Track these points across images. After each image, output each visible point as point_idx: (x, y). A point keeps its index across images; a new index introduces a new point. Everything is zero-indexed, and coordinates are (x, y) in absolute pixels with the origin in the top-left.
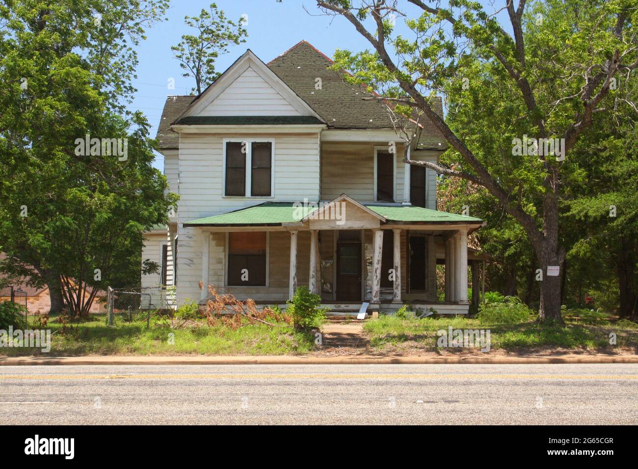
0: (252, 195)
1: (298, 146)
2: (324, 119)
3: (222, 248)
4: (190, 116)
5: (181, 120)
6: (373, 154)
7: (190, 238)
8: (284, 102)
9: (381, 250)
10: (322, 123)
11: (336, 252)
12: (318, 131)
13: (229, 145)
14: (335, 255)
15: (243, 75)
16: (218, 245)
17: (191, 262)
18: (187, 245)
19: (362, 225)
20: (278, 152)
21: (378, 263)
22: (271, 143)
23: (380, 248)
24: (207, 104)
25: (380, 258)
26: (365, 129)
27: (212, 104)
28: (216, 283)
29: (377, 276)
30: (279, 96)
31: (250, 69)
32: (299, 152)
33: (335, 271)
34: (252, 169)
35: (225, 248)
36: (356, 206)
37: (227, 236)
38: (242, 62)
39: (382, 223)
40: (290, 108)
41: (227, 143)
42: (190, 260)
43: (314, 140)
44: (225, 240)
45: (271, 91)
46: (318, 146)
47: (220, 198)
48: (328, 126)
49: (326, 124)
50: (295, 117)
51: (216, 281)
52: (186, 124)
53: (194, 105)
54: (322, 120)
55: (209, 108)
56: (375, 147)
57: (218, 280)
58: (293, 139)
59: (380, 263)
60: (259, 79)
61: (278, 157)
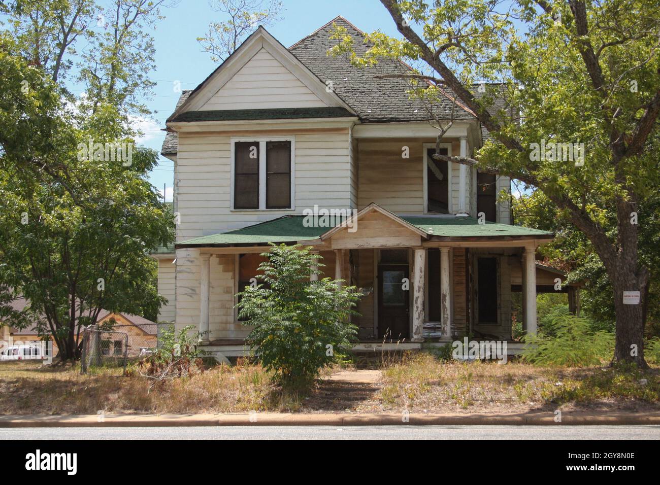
0: (267, 207)
1: (324, 145)
2: (355, 112)
3: (231, 274)
4: (190, 110)
5: (180, 115)
6: (422, 153)
7: (192, 262)
8: (305, 90)
9: (423, 274)
10: (352, 115)
11: (377, 277)
12: (349, 125)
13: (238, 146)
14: (376, 281)
15: (254, 58)
16: (226, 270)
17: (193, 292)
18: (188, 270)
19: (398, 242)
20: (299, 152)
21: (419, 291)
22: (290, 142)
23: (421, 271)
24: (211, 95)
25: (422, 284)
26: (408, 121)
27: (217, 95)
28: (224, 318)
29: (417, 308)
30: (299, 84)
31: (263, 50)
32: (324, 152)
33: (376, 301)
34: (267, 175)
35: (234, 274)
36: (390, 219)
37: (237, 258)
38: (253, 41)
39: (423, 240)
40: (313, 97)
41: (236, 143)
42: (192, 290)
43: (343, 138)
44: (234, 264)
45: (290, 77)
46: (348, 145)
47: (227, 211)
48: (360, 119)
49: (358, 116)
50: (319, 108)
51: (224, 315)
52: (185, 121)
53: (194, 97)
54: (353, 112)
55: (213, 100)
56: (424, 144)
57: (226, 315)
58: (316, 136)
59: (421, 290)
60: (275, 63)
61: (299, 159)
